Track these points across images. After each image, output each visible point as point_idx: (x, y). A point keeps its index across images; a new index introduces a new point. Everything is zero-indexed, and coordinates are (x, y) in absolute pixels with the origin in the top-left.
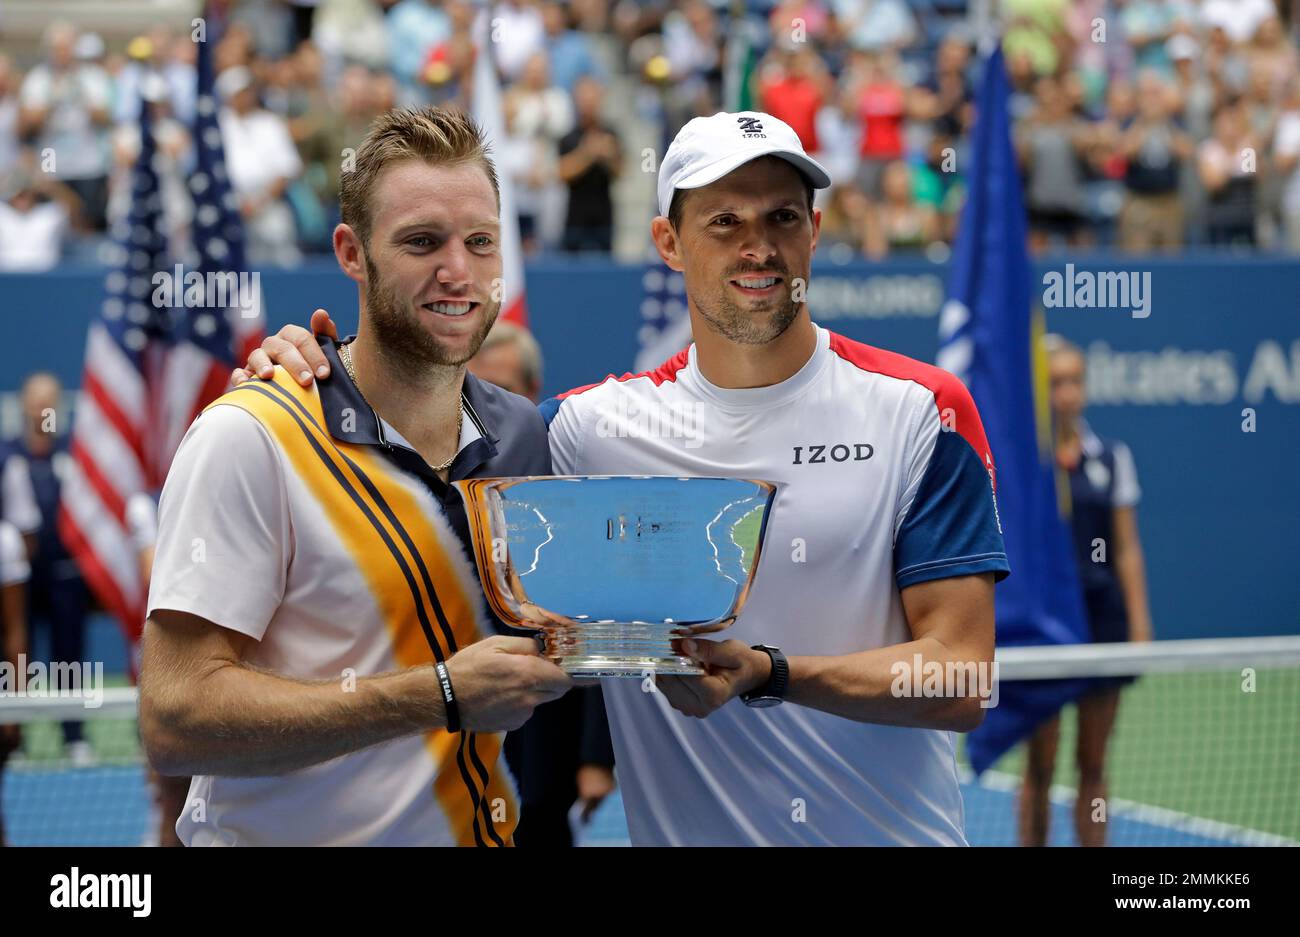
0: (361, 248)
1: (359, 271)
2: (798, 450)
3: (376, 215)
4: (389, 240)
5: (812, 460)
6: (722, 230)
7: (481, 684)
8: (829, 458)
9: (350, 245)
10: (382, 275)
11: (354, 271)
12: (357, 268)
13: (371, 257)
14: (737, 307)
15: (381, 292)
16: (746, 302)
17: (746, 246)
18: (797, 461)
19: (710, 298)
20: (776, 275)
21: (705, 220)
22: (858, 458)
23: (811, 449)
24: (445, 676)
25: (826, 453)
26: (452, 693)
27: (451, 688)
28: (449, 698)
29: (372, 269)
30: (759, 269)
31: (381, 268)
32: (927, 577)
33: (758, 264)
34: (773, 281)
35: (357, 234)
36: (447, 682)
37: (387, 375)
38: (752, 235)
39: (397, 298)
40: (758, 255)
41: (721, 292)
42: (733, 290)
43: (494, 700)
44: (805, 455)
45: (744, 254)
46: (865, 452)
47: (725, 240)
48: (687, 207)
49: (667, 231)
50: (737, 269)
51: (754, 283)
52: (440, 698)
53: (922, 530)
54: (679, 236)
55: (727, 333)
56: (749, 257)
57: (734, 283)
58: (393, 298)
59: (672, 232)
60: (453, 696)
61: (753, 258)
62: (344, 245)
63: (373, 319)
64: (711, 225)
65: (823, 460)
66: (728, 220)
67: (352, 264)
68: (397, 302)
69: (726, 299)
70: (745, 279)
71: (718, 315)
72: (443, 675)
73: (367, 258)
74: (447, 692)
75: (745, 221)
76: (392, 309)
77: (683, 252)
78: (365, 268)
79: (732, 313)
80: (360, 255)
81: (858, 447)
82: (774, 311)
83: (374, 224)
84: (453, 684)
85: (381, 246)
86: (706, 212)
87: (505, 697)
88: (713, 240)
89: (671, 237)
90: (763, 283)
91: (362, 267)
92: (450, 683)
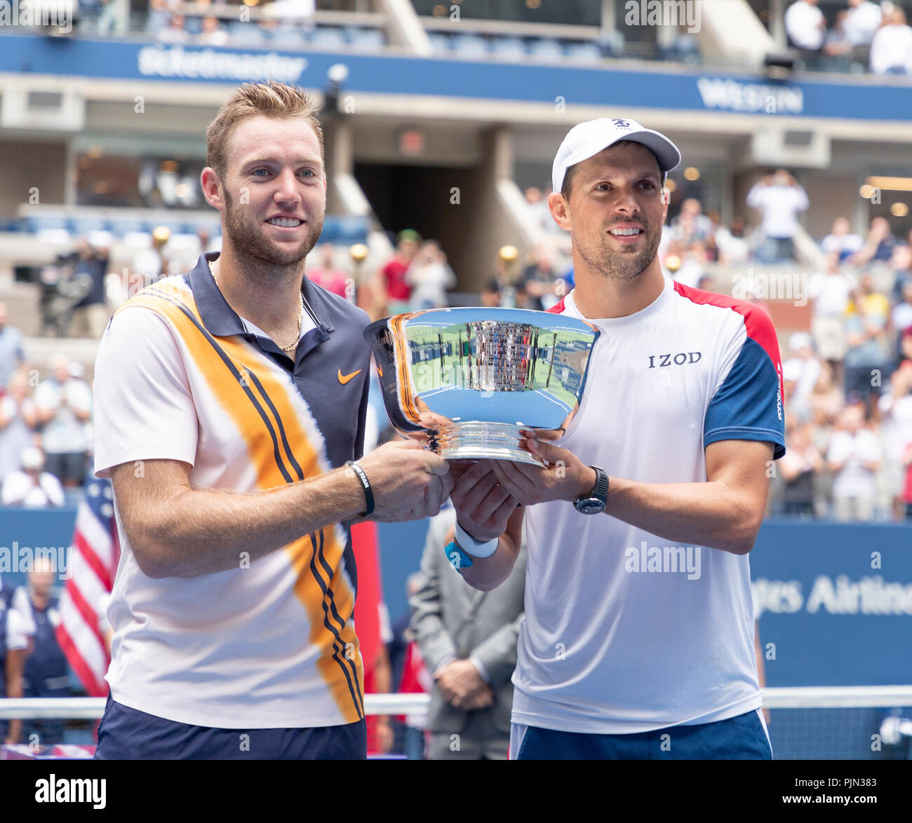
0: (221, 184)
1: (219, 201)
2: (652, 358)
3: (231, 155)
4: (238, 173)
5: (662, 365)
6: (600, 194)
7: (388, 471)
8: (673, 362)
9: (213, 183)
10: (234, 201)
11: (216, 201)
12: (218, 198)
13: (227, 188)
14: (612, 250)
15: (234, 213)
16: (617, 245)
17: (618, 204)
18: (652, 366)
19: (592, 245)
20: (640, 226)
21: (588, 187)
22: (692, 361)
23: (661, 357)
24: (361, 471)
25: (671, 359)
26: (368, 481)
27: (366, 478)
28: (367, 486)
29: (228, 197)
30: (628, 220)
31: (233, 195)
32: (723, 437)
33: (627, 217)
34: (638, 231)
35: (217, 174)
36: (363, 474)
37: (243, 277)
38: (623, 195)
39: (245, 216)
40: (628, 209)
41: (600, 239)
42: (608, 237)
43: (400, 482)
44: (657, 362)
45: (617, 210)
46: (695, 357)
47: (603, 200)
48: (576, 180)
49: (560, 202)
50: (612, 221)
51: (624, 232)
52: (360, 486)
53: (726, 405)
54: (569, 203)
55: (603, 272)
56: (621, 212)
57: (609, 232)
58: (243, 215)
59: (564, 203)
60: (369, 484)
61: (624, 213)
62: (209, 183)
63: (230, 236)
64: (592, 191)
65: (670, 363)
66: (606, 187)
67: (215, 196)
68: (246, 219)
69: (603, 244)
70: (617, 228)
71: (597, 257)
72: (359, 470)
73: (224, 189)
74: (365, 481)
75: (618, 188)
76: (242, 225)
77: (572, 215)
78: (223, 197)
79: (608, 255)
80: (220, 189)
81: (691, 354)
82: (638, 253)
83: (228, 163)
84: (367, 475)
85: (234, 179)
86: (590, 180)
87: (407, 478)
88: (594, 202)
89: (562, 207)
90: (631, 232)
91: (221, 198)
92: (365, 475)
